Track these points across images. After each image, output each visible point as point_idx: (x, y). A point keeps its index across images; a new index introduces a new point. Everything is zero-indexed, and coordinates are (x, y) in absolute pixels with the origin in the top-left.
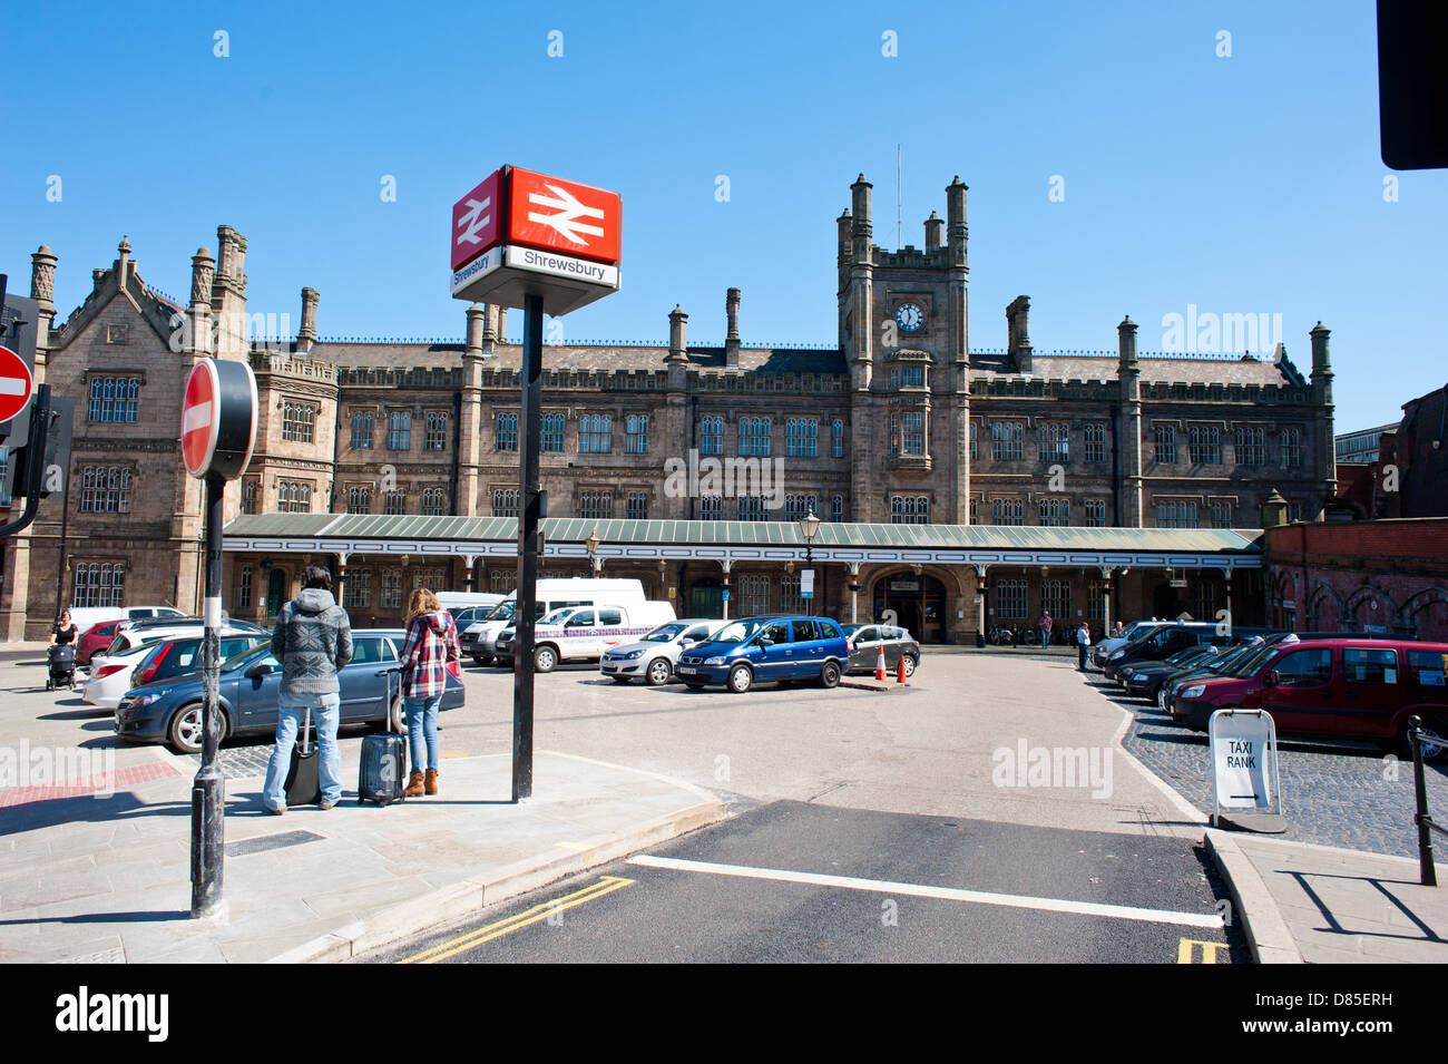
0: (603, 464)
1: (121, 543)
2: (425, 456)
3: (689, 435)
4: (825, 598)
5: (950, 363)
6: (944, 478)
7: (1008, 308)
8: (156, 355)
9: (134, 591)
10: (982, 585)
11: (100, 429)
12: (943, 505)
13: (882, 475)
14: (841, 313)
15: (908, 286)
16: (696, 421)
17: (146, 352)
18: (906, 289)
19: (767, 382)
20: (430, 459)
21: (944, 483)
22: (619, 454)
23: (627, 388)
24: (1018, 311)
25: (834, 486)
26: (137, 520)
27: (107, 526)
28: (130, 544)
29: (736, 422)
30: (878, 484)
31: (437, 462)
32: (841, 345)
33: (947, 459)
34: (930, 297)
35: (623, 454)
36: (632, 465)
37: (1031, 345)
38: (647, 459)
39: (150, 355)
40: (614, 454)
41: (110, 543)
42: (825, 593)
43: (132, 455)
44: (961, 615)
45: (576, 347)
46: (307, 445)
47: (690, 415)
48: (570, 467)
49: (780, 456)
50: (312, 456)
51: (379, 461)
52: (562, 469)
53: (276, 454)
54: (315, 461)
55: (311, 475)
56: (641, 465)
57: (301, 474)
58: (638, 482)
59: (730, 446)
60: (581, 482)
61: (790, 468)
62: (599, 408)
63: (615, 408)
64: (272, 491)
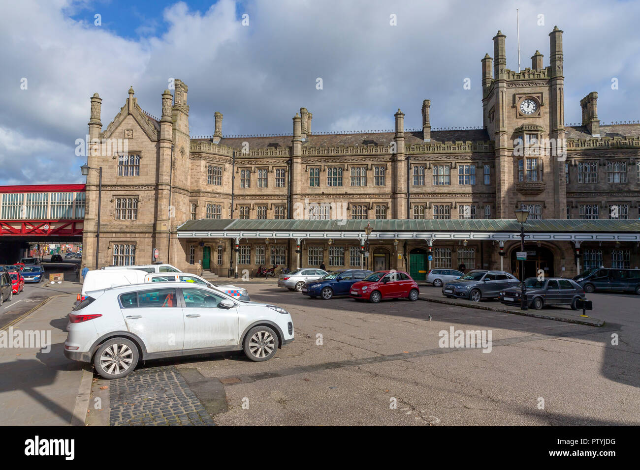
0: (362, 192)
1: (133, 235)
2: (274, 190)
3: (407, 176)
4: (482, 259)
5: (552, 131)
6: (550, 194)
7: (582, 101)
8: (147, 143)
9: (139, 257)
10: (578, 253)
11: (122, 180)
12: (550, 209)
13: (514, 193)
14: (484, 110)
15: (527, 90)
16: (410, 169)
17: (142, 142)
18: (526, 92)
19: (448, 147)
20: (277, 192)
21: (551, 197)
22: (370, 187)
23: (374, 153)
24: (588, 103)
25: (486, 200)
26: (140, 223)
27: (127, 226)
28: (137, 235)
29: (431, 168)
30: (512, 198)
31: (281, 193)
32: (485, 126)
33: (552, 183)
34: (540, 95)
35: (372, 186)
36: (377, 192)
37: (598, 119)
38: (385, 189)
39: (144, 143)
40: (368, 186)
41: (128, 235)
42: (482, 257)
43: (138, 192)
44: (564, 269)
45: (347, 135)
46: (219, 187)
47: (407, 166)
48: (346, 194)
49: (455, 185)
50: (222, 191)
51: (253, 193)
52: (342, 195)
53: (205, 191)
54: (223, 194)
55: (222, 200)
56: (382, 192)
57: (217, 200)
58: (381, 201)
59: (428, 181)
60: (352, 201)
61: (461, 191)
62: (360, 163)
63: (368, 163)
64: (203, 208)
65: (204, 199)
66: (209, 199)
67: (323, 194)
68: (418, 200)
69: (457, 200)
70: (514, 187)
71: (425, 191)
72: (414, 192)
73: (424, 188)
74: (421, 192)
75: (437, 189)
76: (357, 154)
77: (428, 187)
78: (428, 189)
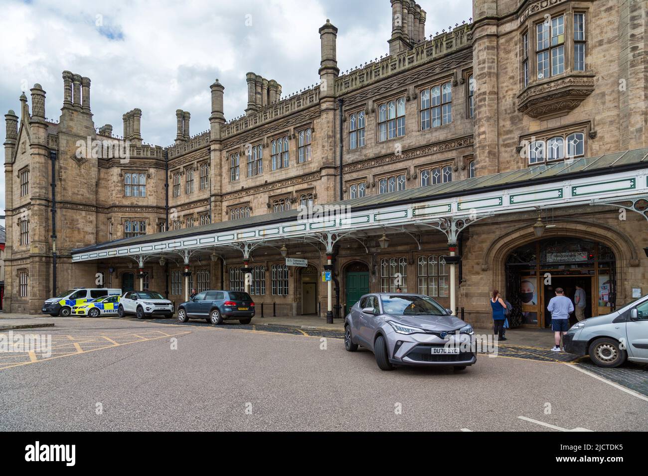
0: (284, 177)
2: (199, 195)
3: (338, 136)
11: (22, 200)
13: (513, 118)
16: (343, 121)
20: (202, 196)
22: (293, 167)
25: (469, 151)
26: (30, 247)
27: (24, 252)
28: (28, 261)
29: (373, 111)
30: (508, 133)
35: (295, 165)
36: (301, 173)
38: (311, 166)
40: (290, 166)
43: (28, 212)
44: (637, 293)
47: (338, 117)
48: (266, 184)
49: (414, 134)
50: (145, 204)
51: (183, 202)
52: (261, 186)
53: (121, 204)
54: (147, 207)
55: (146, 215)
56: (307, 171)
57: (138, 215)
58: (305, 186)
59: (370, 136)
60: (272, 194)
61: (423, 143)
62: (280, 131)
63: (288, 128)
64: (119, 227)
65: (120, 215)
66: (127, 215)
67: (243, 190)
68: (355, 175)
69: (417, 162)
70: (514, 104)
71: (365, 156)
72: (350, 161)
73: (365, 152)
74: (360, 158)
75: (383, 148)
76: (277, 117)
77: (370, 148)
78: (370, 151)
